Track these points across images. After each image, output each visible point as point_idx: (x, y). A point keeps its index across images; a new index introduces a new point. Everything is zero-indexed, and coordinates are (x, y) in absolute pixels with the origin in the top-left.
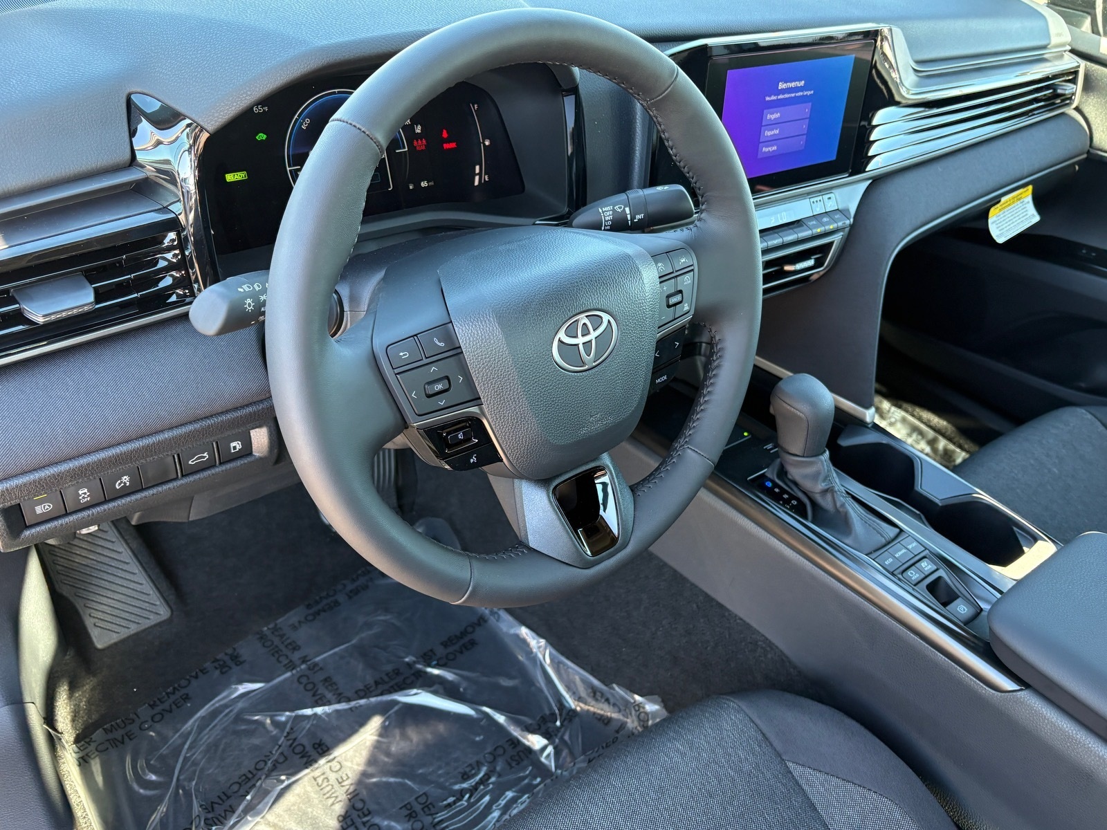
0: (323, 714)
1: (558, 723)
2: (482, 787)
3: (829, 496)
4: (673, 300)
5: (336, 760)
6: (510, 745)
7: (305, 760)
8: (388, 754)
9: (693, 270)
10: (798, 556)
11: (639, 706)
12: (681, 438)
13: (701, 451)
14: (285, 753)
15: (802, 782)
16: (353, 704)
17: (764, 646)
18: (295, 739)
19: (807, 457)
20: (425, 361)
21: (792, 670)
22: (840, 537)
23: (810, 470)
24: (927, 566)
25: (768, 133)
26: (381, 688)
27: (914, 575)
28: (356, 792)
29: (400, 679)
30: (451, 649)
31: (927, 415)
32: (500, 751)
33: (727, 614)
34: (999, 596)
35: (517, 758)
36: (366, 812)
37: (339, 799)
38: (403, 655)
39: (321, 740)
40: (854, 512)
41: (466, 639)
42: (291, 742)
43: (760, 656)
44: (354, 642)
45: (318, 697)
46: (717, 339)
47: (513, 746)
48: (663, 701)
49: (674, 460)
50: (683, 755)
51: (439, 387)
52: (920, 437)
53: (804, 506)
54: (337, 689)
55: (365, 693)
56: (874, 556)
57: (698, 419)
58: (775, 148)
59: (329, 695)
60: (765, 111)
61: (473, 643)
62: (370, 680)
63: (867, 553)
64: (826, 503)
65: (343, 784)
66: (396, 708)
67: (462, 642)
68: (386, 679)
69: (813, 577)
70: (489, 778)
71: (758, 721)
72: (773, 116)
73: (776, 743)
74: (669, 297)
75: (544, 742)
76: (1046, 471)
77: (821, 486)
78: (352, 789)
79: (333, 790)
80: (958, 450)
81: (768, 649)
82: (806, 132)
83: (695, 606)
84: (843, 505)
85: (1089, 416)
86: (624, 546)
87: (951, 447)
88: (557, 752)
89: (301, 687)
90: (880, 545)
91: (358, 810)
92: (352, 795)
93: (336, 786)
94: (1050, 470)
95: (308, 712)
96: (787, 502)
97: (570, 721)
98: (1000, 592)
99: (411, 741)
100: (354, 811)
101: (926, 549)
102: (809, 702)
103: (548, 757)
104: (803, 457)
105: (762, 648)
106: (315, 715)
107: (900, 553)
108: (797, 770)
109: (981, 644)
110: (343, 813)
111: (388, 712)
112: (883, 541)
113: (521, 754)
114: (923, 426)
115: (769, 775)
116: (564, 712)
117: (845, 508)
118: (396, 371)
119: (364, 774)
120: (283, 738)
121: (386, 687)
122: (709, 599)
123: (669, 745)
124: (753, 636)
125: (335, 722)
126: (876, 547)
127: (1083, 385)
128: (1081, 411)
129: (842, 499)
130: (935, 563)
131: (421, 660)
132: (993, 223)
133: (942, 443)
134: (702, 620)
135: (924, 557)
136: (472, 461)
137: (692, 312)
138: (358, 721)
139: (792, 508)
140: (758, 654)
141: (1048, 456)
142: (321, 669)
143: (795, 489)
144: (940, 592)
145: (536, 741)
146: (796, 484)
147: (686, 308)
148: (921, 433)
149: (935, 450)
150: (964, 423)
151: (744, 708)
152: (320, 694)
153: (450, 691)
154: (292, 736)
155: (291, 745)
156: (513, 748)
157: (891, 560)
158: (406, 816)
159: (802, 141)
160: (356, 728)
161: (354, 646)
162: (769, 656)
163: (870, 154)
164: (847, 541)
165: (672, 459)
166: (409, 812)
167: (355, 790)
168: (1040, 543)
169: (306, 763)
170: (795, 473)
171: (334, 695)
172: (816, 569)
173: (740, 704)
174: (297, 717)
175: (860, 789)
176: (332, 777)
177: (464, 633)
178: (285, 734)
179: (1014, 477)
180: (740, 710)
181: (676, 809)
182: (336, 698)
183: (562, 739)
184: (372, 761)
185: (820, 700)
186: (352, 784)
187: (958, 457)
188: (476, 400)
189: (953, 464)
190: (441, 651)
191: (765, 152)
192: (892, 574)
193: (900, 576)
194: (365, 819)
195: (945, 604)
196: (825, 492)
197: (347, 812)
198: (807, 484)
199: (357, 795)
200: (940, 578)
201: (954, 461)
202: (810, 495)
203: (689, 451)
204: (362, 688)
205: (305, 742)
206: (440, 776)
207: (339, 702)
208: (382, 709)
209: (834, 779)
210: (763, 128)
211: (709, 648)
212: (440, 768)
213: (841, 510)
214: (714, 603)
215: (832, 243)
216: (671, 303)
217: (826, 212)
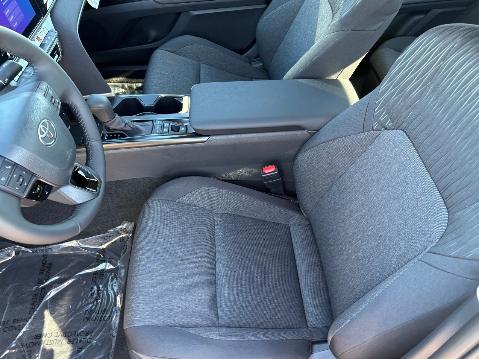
0: (26, 329)
1: (102, 256)
2: (100, 292)
3: (127, 126)
4: (53, 101)
5: (47, 334)
6: (95, 275)
7: (37, 344)
8: (62, 315)
9: (49, 88)
10: (134, 149)
11: (121, 229)
12: (86, 141)
13: (95, 139)
14: (29, 350)
15: (183, 202)
16: (33, 317)
17: (143, 181)
18: (26, 344)
19: (113, 119)
20: (10, 176)
21: (155, 180)
22: (140, 135)
23: (116, 122)
24: (166, 125)
25: (11, 19)
26: (36, 304)
27: (166, 130)
28: (65, 332)
29: (39, 296)
30: (45, 273)
31: (115, 79)
32: (95, 279)
33: (125, 181)
34: (188, 119)
35: (101, 275)
36: (74, 333)
37: (62, 339)
38: (31, 290)
39: (35, 335)
40: (137, 125)
41: (47, 265)
42: (26, 346)
43: (144, 184)
44: (8, 303)
45: (18, 328)
46: (71, 103)
47: (96, 274)
48: (127, 221)
49: (90, 148)
50: (153, 222)
51: (21, 180)
52: (118, 88)
53: (123, 134)
54: (22, 319)
55: (33, 310)
56: (153, 133)
57: (86, 131)
58: (16, 23)
59: (21, 323)
60: (4, 12)
61: (50, 264)
62: (29, 306)
63: (150, 133)
64: (128, 128)
65: (58, 336)
66: (49, 303)
67: (46, 268)
68: (34, 300)
69: (143, 151)
70: (99, 288)
71: (161, 198)
72: (7, 12)
73: (170, 199)
74: (51, 101)
75: (104, 264)
76: (165, 75)
77: (123, 125)
78: (62, 334)
79: (57, 340)
80: (132, 84)
81: (144, 180)
82: (20, 11)
83: (114, 187)
84: (133, 126)
85: (162, 51)
86: (101, 182)
87: (129, 84)
88: (111, 263)
89: (8, 332)
90: (152, 129)
91: (71, 335)
92: (64, 334)
93: (57, 338)
94: (166, 75)
95: (21, 334)
96: (117, 137)
97: (105, 252)
98: (188, 118)
99: (65, 305)
100: (70, 337)
101: (162, 121)
102: (168, 183)
103: (110, 267)
104: (111, 120)
105: (142, 182)
106: (24, 332)
107: (158, 127)
108: (179, 200)
109: (194, 134)
110: (68, 341)
111: (47, 306)
112: (151, 127)
113: (101, 273)
114: (117, 84)
115: (175, 207)
116: (101, 252)
117: (135, 126)
118: (6, 185)
119: (60, 327)
120: (22, 348)
121: (37, 302)
122: (116, 182)
123: (147, 223)
124: (138, 181)
125: (33, 327)
126: (151, 130)
127: (150, 40)
128: (158, 50)
129: (131, 124)
130: (167, 123)
131: (39, 285)
132: (90, 2)
133: (126, 85)
134: (119, 190)
135: (164, 123)
136: (47, 193)
137: (60, 101)
138: (41, 318)
139: (120, 137)
140: (143, 184)
141: (162, 70)
142: (8, 321)
143: (116, 131)
144: (175, 129)
145: (101, 267)
146: (115, 130)
147: (58, 101)
148: (117, 86)
149: (125, 89)
150: (128, 74)
151: (155, 198)
152: (18, 326)
153: (60, 282)
154: (25, 344)
155: (27, 347)
156: (97, 274)
157: (158, 130)
158: (87, 321)
159: (22, 15)
160: (43, 320)
161: (10, 304)
162: (146, 182)
163: (45, 3)
164: (143, 134)
165: (89, 148)
166: (87, 319)
167: (64, 333)
168: (183, 98)
169: (39, 345)
170: (112, 127)
171: (23, 322)
172: (141, 148)
173: (153, 198)
174: (18, 339)
175: (196, 191)
176: (52, 338)
177: (44, 265)
178: (21, 347)
179: (159, 83)
180: (155, 200)
181: (164, 235)
182: (25, 322)
183: (108, 259)
184: (58, 322)
185: (168, 181)
186: (61, 333)
187: (134, 86)
188: (33, 174)
189: (134, 89)
190: (42, 276)
191: (15, 27)
192: (161, 134)
193: (163, 133)
194: (76, 335)
195: (178, 131)
196: (125, 125)
197: (68, 339)
198: (119, 127)
199: (66, 333)
200: (172, 126)
201: (134, 88)
202: (121, 129)
203: (92, 142)
204: (29, 310)
205: (30, 341)
206: (85, 302)
207: (27, 321)
208: (45, 307)
209: (188, 194)
210: (8, 19)
211: (128, 195)
212: (82, 301)
213: (134, 127)
214: (119, 182)
215: (57, 44)
216: (53, 103)
217: (46, 35)
